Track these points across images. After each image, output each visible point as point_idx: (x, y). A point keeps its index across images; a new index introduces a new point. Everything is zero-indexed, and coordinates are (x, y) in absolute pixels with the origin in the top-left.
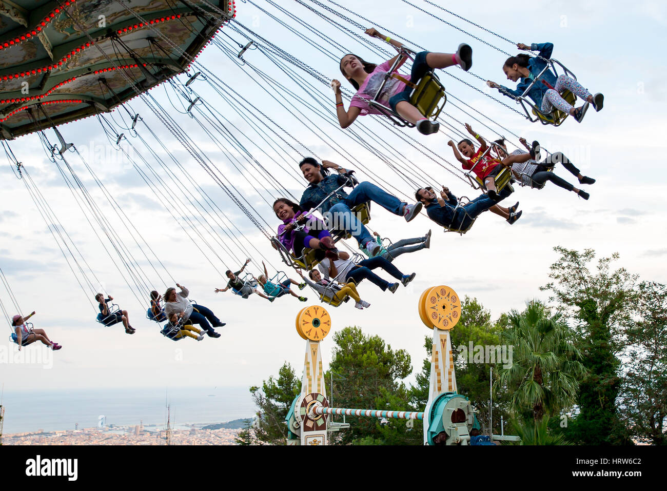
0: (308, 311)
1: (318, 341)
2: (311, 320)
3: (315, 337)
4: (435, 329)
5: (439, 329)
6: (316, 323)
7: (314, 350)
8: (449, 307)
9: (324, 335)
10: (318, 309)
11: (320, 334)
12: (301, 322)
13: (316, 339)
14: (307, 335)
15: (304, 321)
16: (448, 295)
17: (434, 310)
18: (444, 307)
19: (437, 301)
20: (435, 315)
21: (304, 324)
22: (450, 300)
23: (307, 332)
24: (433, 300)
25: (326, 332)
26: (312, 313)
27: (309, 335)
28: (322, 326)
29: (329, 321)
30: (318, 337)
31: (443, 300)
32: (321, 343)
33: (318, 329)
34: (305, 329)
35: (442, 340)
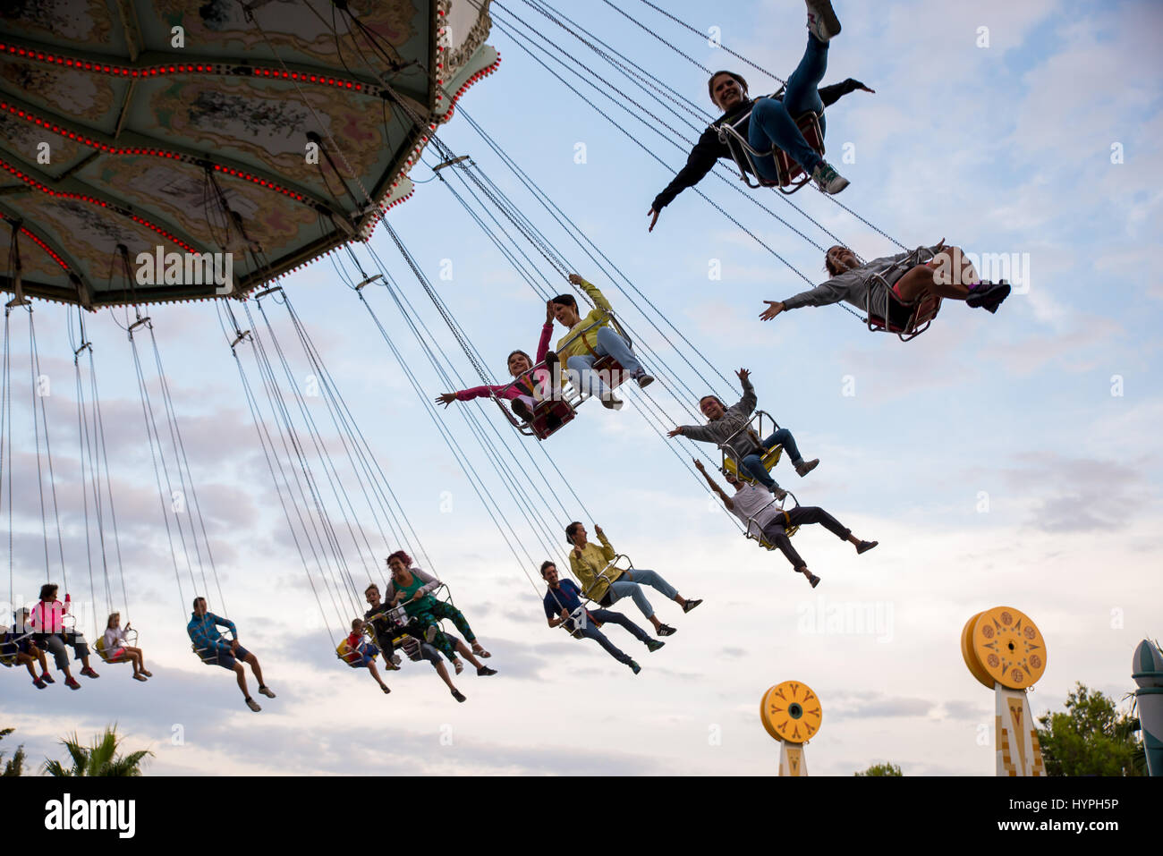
0: (781, 690)
1: (800, 745)
2: (785, 706)
3: (794, 736)
4: (998, 688)
5: (1005, 688)
6: (795, 711)
7: (795, 759)
8: (1020, 648)
9: (809, 733)
10: (797, 686)
11: (803, 730)
12: (769, 710)
13: (796, 740)
14: (779, 731)
15: (773, 706)
16: (1019, 624)
17: (991, 651)
18: (1011, 647)
19: (996, 633)
20: (993, 659)
21: (773, 712)
22: (1022, 634)
23: (779, 727)
24: (988, 632)
25: (813, 729)
26: (788, 692)
27: (784, 731)
28: (805, 717)
29: (817, 710)
30: (799, 737)
31: (1009, 634)
32: (805, 747)
33: (800, 722)
34: (776, 721)
35: (1012, 709)
